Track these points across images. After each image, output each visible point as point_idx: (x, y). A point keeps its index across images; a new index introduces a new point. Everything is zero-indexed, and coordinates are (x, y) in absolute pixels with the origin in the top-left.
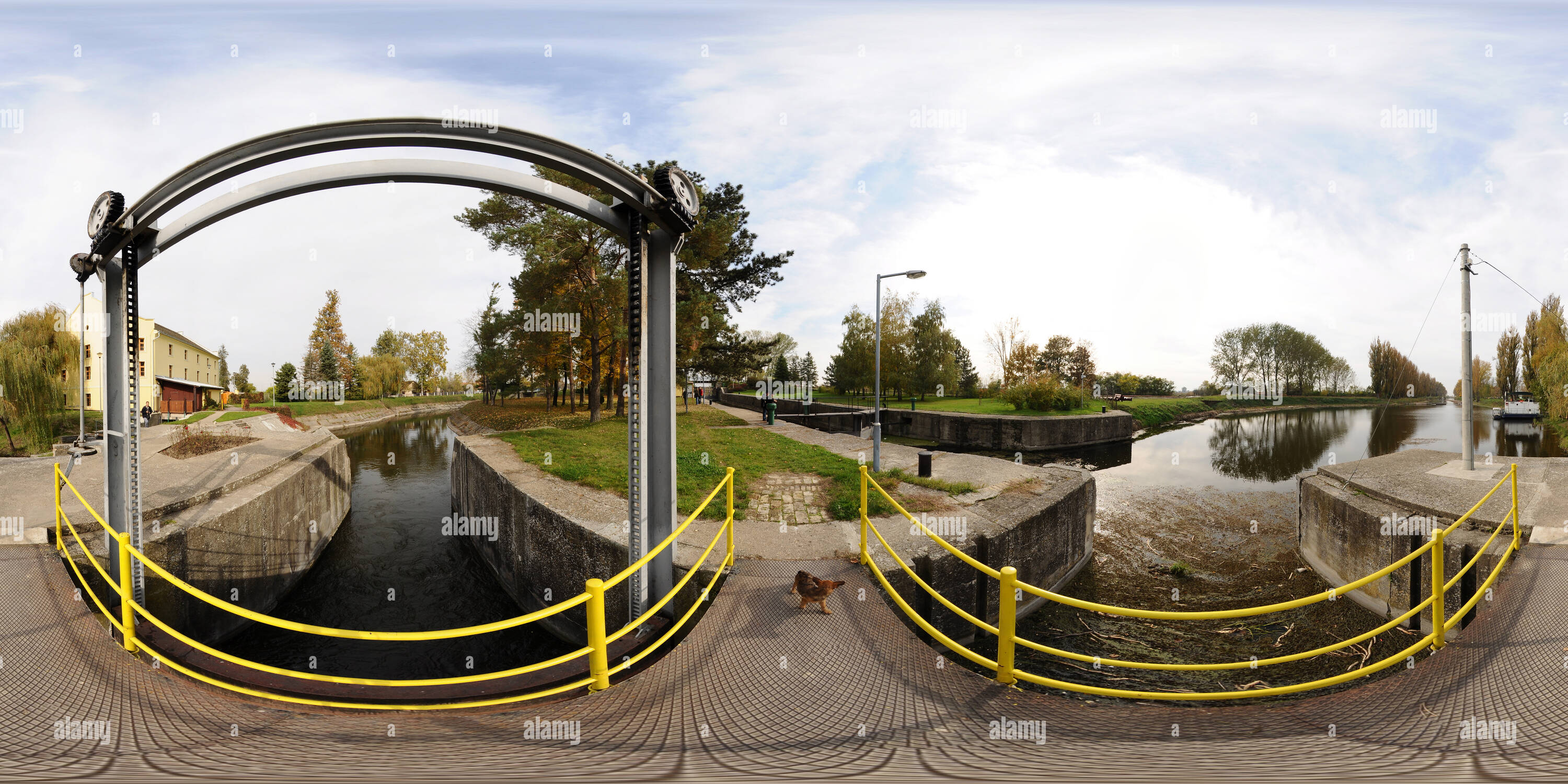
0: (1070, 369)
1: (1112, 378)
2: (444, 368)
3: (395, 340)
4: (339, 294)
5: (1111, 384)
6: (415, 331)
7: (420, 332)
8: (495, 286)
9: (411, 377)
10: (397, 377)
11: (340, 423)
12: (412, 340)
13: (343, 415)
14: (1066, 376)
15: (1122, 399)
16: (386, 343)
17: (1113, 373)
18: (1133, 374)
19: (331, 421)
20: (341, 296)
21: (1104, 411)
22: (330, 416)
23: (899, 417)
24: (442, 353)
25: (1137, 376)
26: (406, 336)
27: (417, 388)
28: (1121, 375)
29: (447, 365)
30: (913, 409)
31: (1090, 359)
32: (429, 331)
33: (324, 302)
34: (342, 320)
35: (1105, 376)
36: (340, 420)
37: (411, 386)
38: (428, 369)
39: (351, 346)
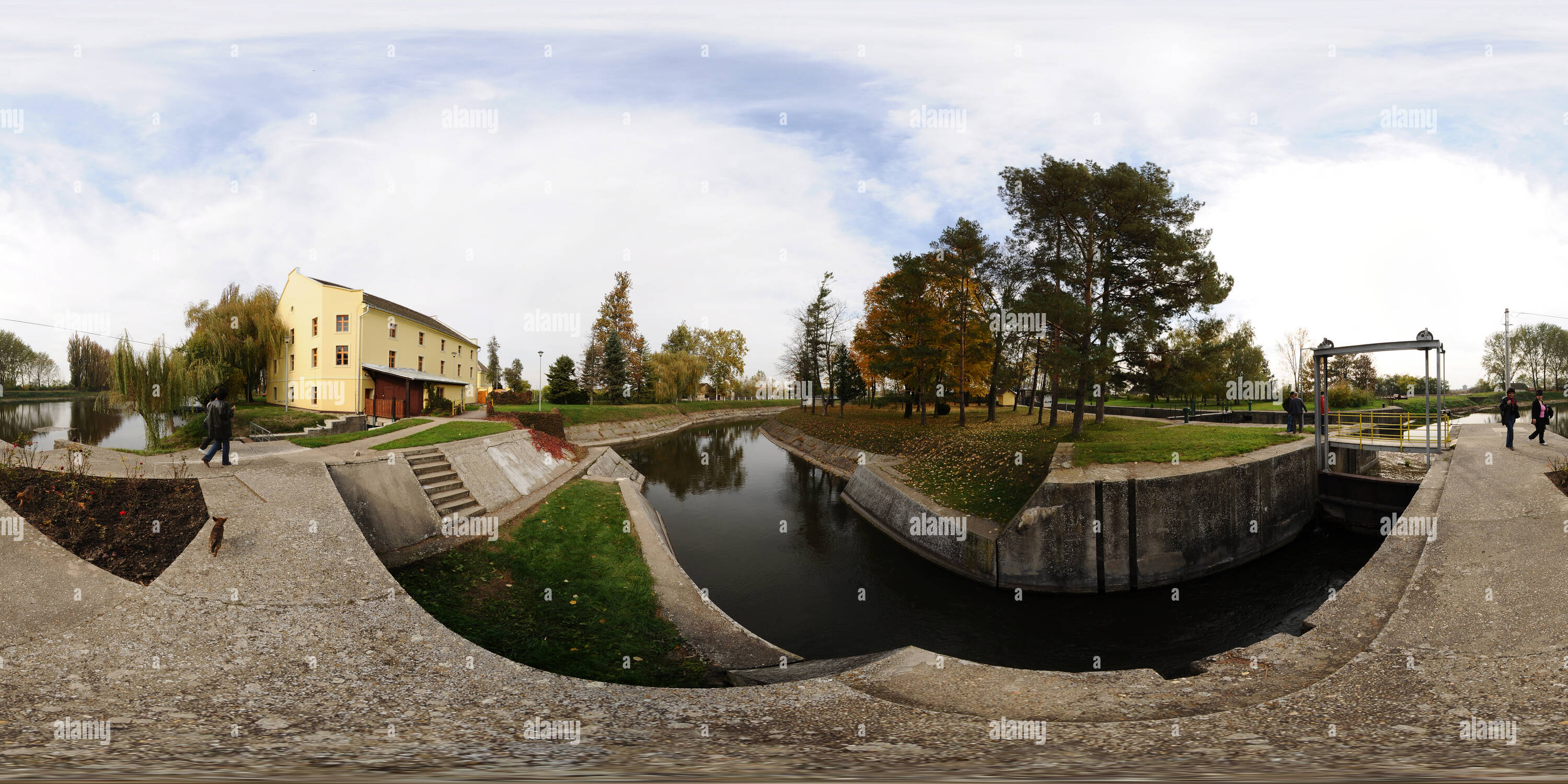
0: (1355, 375)
1: (1392, 380)
2: (742, 371)
3: (690, 336)
4: (630, 277)
5: (1391, 385)
6: (713, 329)
7: (717, 330)
8: (827, 276)
9: (706, 380)
10: (694, 377)
11: (628, 435)
12: (710, 338)
13: (632, 424)
14: (1352, 381)
15: (1399, 398)
16: (679, 339)
17: (1392, 375)
18: (1410, 375)
19: (618, 431)
20: (632, 278)
21: (1384, 406)
22: (615, 425)
23: (1241, 416)
24: (740, 354)
25: (1414, 377)
26: (702, 333)
27: (711, 392)
28: (1399, 377)
29: (744, 367)
30: (1250, 409)
31: (1372, 366)
32: (727, 329)
33: (611, 286)
34: (633, 307)
35: (1385, 378)
36: (629, 431)
37: (704, 388)
38: (723, 372)
39: (642, 340)
